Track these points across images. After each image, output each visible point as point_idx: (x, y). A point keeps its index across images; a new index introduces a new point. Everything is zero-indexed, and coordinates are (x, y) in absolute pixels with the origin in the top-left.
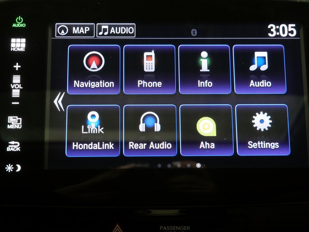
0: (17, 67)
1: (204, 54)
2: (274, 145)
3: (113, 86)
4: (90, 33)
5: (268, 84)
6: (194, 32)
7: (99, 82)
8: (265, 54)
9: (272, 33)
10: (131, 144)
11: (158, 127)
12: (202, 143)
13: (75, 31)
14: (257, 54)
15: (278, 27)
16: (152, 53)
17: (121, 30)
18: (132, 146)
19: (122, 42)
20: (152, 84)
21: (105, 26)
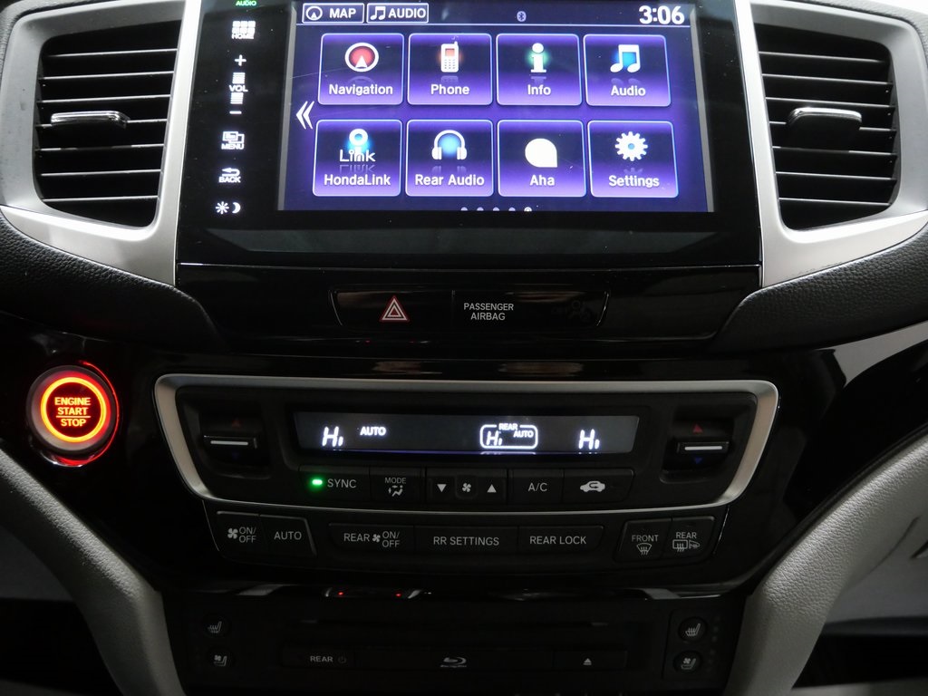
0: (240, 60)
1: (538, 47)
2: (652, 182)
3: (391, 93)
4: (356, 17)
5: (642, 91)
6: (521, 16)
7: (369, 86)
8: (635, 48)
9: (646, 18)
10: (419, 178)
11: (462, 154)
12: (534, 177)
13: (332, 14)
14: (622, 48)
15: (654, 10)
16: (455, 46)
17: (405, 13)
18: (420, 180)
19: (406, 30)
20: (455, 90)
21: (380, 7)
